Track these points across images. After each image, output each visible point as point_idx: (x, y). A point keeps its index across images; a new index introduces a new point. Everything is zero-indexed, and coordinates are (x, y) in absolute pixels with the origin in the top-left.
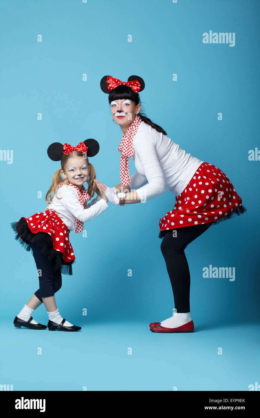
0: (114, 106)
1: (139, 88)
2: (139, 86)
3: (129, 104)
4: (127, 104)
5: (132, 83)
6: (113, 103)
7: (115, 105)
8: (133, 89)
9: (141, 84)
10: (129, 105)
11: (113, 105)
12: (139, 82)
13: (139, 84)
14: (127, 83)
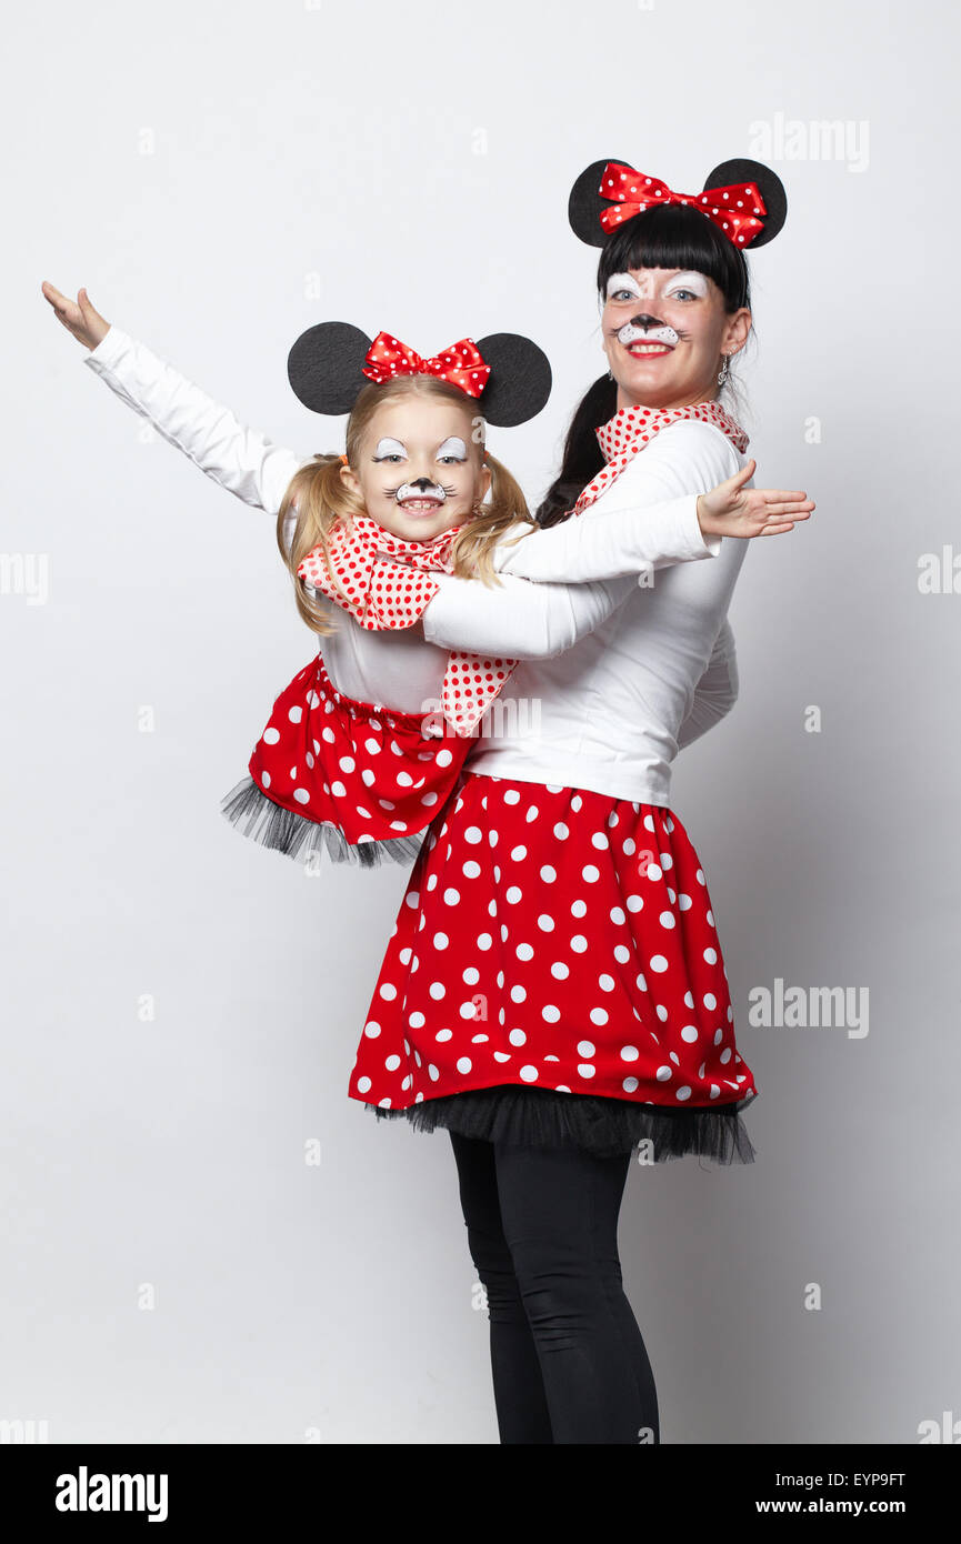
0: (620, 296)
1: (753, 222)
2: (757, 211)
3: (698, 294)
4: (686, 296)
5: (726, 196)
6: (618, 281)
7: (628, 295)
8: (725, 226)
9: (765, 204)
10: (694, 297)
11: (617, 294)
12: (759, 191)
13: (757, 201)
14: (701, 197)
